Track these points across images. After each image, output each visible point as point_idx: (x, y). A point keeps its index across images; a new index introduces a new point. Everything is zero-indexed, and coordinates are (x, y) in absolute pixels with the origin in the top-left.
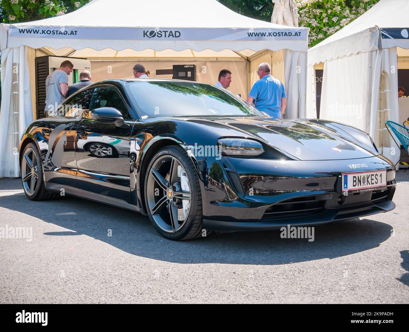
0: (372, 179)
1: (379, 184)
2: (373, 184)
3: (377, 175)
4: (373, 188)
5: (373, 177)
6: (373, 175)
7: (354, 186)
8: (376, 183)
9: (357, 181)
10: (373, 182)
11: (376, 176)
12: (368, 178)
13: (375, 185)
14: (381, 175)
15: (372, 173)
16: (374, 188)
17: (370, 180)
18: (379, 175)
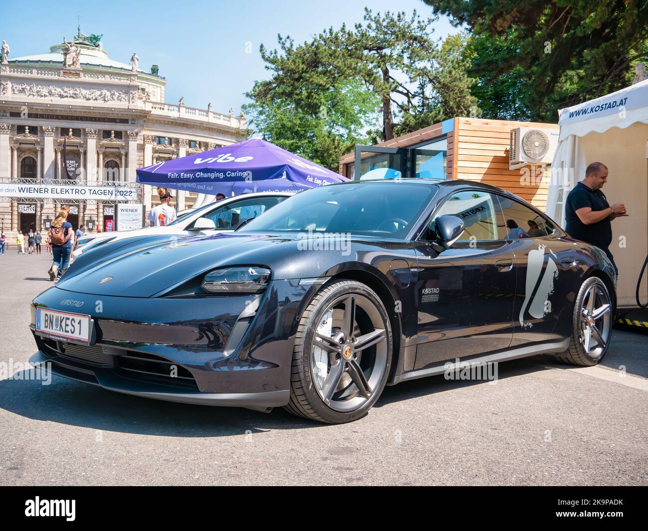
0: (67, 325)
1: (76, 335)
2: (67, 332)
3: (73, 320)
4: (65, 338)
5: (69, 322)
6: (68, 319)
7: (46, 327)
8: (73, 333)
9: (49, 321)
10: (68, 329)
11: (73, 322)
12: (61, 322)
13: (70, 334)
14: (80, 323)
15: (68, 316)
16: (67, 339)
17: (63, 324)
18: (77, 321)
